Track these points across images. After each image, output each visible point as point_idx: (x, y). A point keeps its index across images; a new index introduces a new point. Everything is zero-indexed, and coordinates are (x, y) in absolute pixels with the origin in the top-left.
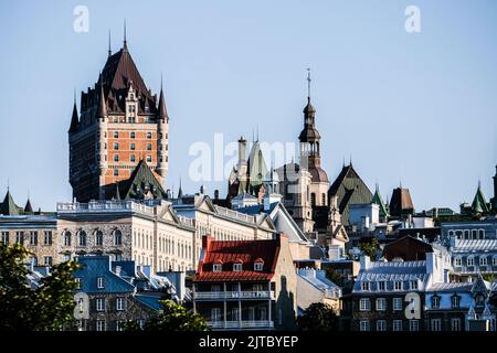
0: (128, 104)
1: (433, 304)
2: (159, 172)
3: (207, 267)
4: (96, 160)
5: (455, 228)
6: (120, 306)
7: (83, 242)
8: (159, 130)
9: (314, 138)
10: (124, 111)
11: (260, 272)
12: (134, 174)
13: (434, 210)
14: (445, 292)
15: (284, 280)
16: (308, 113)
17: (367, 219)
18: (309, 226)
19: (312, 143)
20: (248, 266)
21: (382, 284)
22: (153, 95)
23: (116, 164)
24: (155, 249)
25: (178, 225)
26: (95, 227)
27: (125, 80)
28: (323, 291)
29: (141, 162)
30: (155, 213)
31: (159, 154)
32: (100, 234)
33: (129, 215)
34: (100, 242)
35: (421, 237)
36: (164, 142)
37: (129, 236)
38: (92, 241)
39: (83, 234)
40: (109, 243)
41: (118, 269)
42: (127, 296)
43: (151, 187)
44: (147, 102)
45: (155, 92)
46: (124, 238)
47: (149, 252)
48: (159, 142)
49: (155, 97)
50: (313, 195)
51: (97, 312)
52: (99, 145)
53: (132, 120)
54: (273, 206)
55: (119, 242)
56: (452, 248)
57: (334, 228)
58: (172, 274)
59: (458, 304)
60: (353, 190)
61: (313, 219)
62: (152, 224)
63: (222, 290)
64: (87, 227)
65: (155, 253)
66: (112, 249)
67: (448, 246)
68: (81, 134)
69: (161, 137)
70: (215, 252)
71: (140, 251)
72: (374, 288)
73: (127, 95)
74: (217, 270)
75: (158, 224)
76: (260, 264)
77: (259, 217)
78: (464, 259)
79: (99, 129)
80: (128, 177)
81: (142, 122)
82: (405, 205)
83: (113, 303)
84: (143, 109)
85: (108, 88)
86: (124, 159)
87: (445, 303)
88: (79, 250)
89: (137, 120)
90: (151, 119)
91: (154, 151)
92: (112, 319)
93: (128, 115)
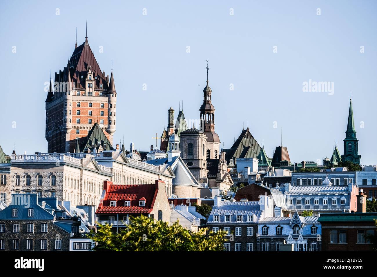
0: (87, 83)
1: (263, 232)
2: (108, 132)
3: (106, 203)
4: (63, 122)
5: (302, 177)
6: (43, 229)
7: (29, 183)
8: (109, 101)
9: (210, 110)
10: (85, 87)
11: (143, 207)
12: (90, 133)
13: (303, 163)
14: (272, 223)
15: (160, 214)
16: (206, 92)
17: (249, 169)
18: (204, 173)
19: (209, 114)
20: (135, 203)
21: (228, 217)
22: (106, 76)
23: (78, 125)
24: (81, 189)
25: (99, 172)
26: (37, 172)
27: (86, 65)
28: (192, 221)
29: (95, 124)
30: (82, 163)
31: (109, 118)
32: (41, 177)
33: (62, 164)
34: (41, 183)
35: (264, 184)
36: (113, 110)
37: (61, 179)
38: (35, 182)
39: (29, 177)
40: (47, 184)
41: (44, 204)
42: (48, 222)
43: (102, 142)
44: (101, 82)
45: (107, 74)
46: (58, 181)
47: (77, 191)
48: (109, 110)
49: (107, 78)
50: (209, 151)
51: (27, 233)
52: (66, 111)
53: (90, 94)
54: (174, 159)
55: (54, 183)
56: (286, 192)
57: (222, 175)
58: (87, 207)
59: (281, 232)
60: (249, 147)
61: (208, 168)
62: (79, 171)
63: (116, 220)
64: (32, 172)
65: (81, 191)
66: (49, 188)
67: (283, 191)
68: (54, 103)
69: (111, 107)
70: (113, 192)
71: (69, 190)
72: (223, 220)
73: (87, 76)
74: (113, 205)
75: (84, 171)
76: (143, 202)
77: (162, 167)
78: (295, 200)
79: (66, 100)
80: (86, 135)
81: (97, 96)
82: (284, 159)
83: (39, 227)
84: (98, 86)
85: (73, 71)
86: (84, 122)
87: (272, 232)
88: (26, 188)
89: (94, 94)
90: (104, 94)
91: (106, 116)
92: (38, 238)
93: (88, 90)
